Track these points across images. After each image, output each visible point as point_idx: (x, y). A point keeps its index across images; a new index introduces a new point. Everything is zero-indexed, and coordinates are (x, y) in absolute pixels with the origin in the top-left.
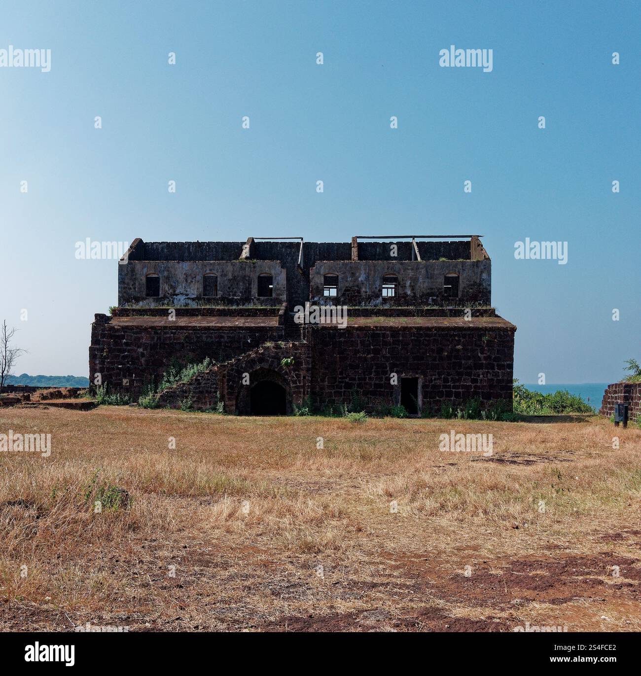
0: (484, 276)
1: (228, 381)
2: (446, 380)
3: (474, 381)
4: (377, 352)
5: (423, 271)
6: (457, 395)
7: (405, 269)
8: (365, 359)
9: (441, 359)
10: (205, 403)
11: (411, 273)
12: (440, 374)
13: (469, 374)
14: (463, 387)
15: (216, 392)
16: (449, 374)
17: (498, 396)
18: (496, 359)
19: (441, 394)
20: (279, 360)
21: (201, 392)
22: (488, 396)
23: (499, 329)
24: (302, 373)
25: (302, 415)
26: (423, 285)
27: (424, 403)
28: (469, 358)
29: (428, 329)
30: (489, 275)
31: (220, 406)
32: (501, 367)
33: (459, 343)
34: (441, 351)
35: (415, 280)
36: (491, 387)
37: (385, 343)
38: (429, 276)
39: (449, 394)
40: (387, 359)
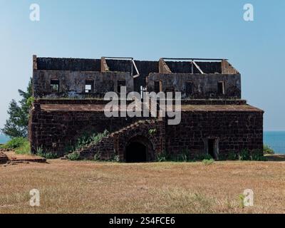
0: (238, 82)
1: (120, 143)
2: (231, 140)
3: (245, 140)
4: (195, 125)
5: (207, 79)
6: (236, 147)
7: (198, 78)
8: (190, 129)
9: (228, 128)
10: (107, 156)
11: (200, 80)
12: (228, 136)
13: (242, 136)
14: (239, 143)
15: (113, 149)
16: (232, 136)
17: (256, 147)
18: (255, 128)
19: (228, 147)
20: (148, 130)
21: (104, 150)
22: (251, 148)
23: (255, 112)
24: (160, 138)
25: (162, 161)
26: (207, 87)
27: (220, 152)
28: (241, 127)
29: (221, 112)
30: (240, 82)
31: (117, 158)
32: (257, 132)
33: (236, 119)
34: (227, 124)
35: (202, 84)
36: (253, 143)
37: (200, 120)
38: (210, 82)
39: (232, 147)
40: (201, 129)
